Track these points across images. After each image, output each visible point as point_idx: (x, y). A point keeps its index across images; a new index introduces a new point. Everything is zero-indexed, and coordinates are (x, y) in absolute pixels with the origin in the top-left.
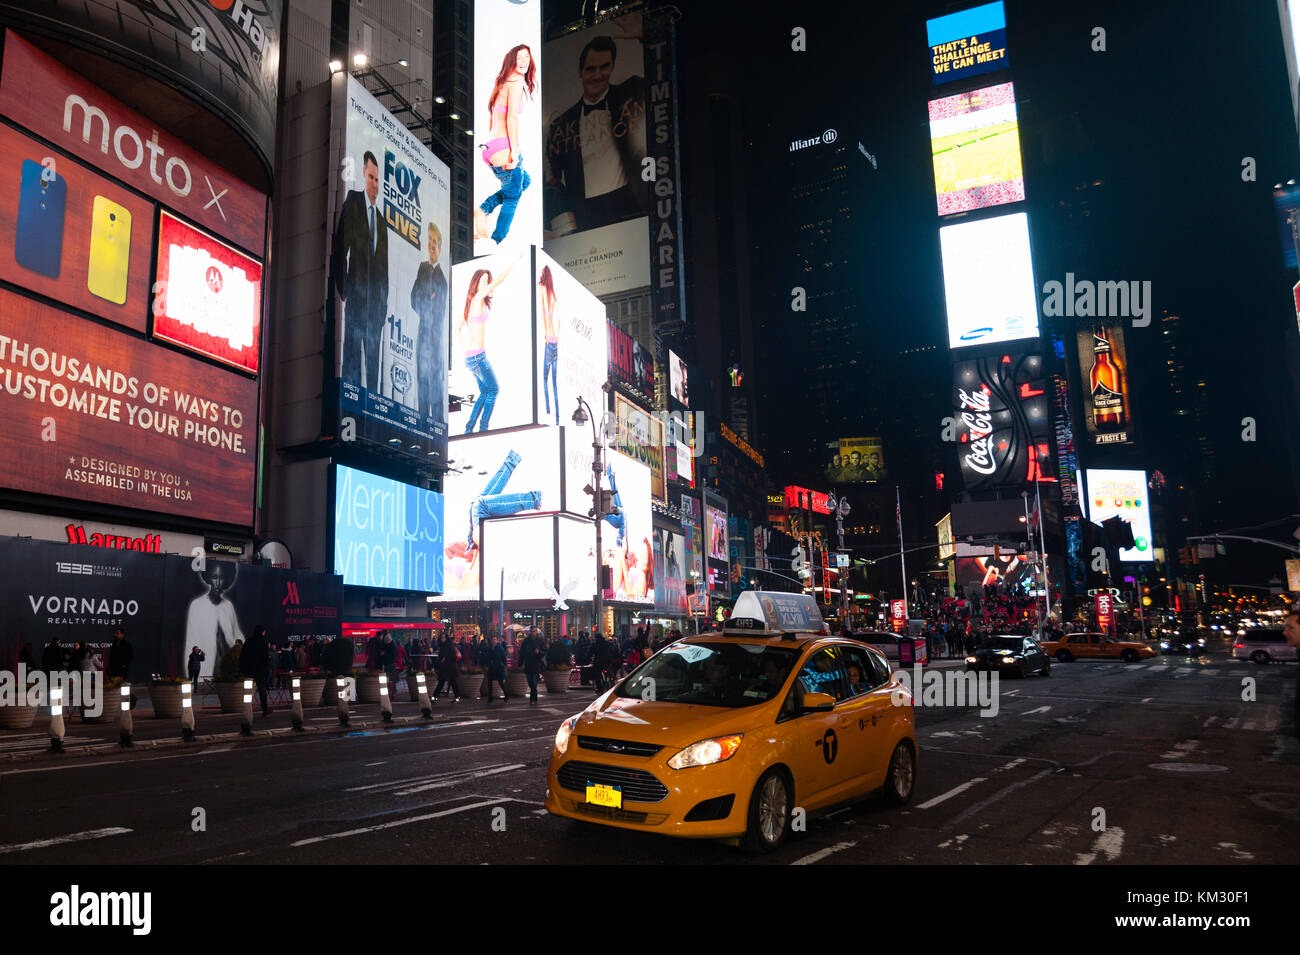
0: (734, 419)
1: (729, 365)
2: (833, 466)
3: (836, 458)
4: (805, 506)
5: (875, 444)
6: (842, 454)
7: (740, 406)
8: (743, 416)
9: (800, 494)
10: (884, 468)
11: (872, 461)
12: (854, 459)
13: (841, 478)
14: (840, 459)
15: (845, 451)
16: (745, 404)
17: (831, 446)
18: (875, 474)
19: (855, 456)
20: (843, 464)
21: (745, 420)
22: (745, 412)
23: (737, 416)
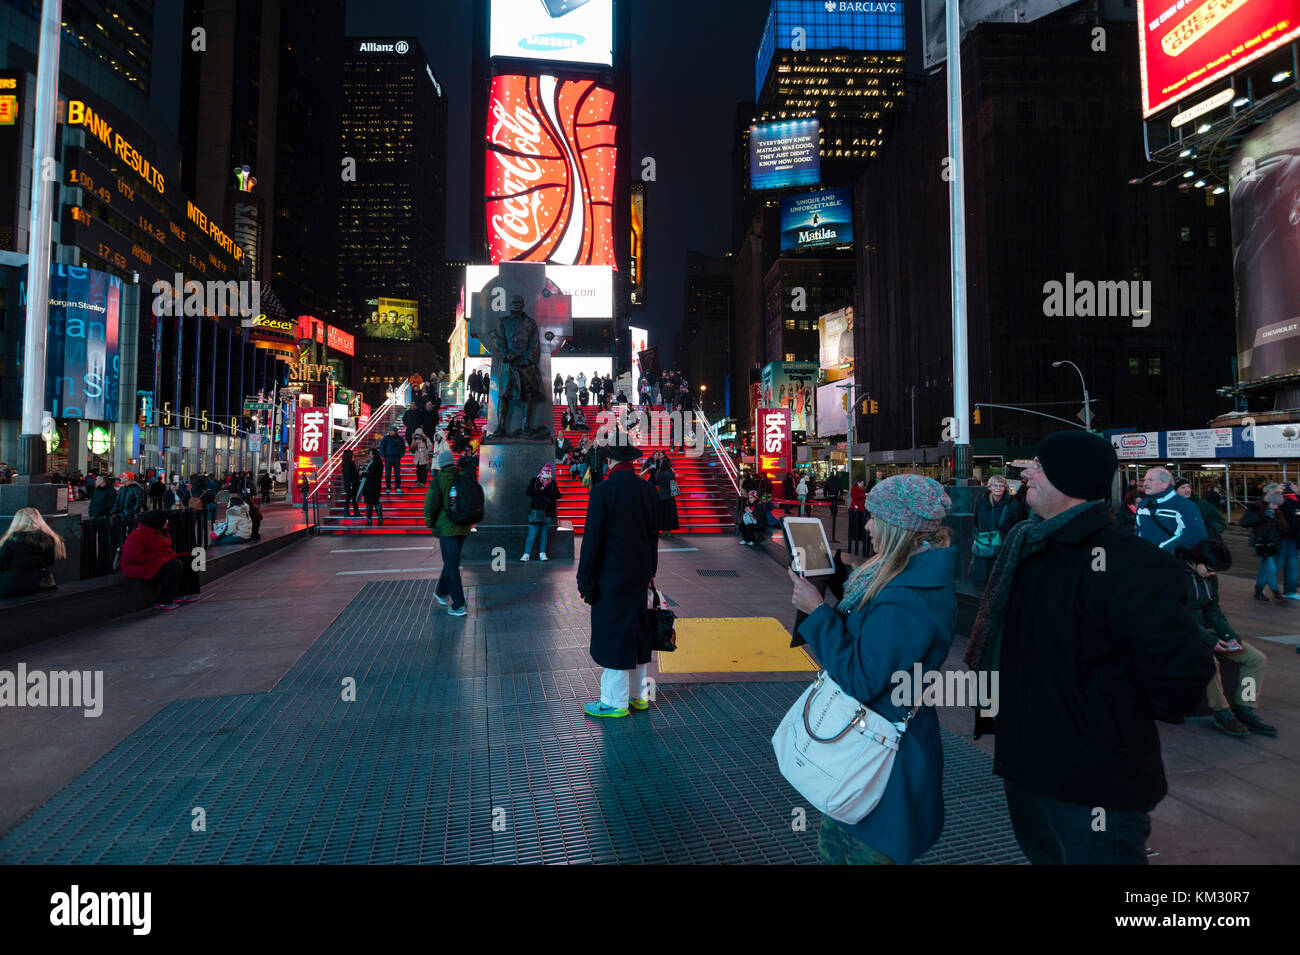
0: (237, 228)
1: (235, 163)
2: (372, 321)
3: (374, 314)
4: (320, 339)
5: (412, 306)
6: (380, 312)
7: (248, 215)
8: (251, 227)
9: (315, 324)
10: (418, 329)
11: (408, 321)
12: (391, 318)
13: (378, 333)
14: (378, 316)
15: (384, 309)
16: (255, 214)
17: (371, 302)
18: (409, 333)
19: (393, 315)
20: (381, 321)
21: (254, 233)
22: (255, 224)
23: (242, 225)
